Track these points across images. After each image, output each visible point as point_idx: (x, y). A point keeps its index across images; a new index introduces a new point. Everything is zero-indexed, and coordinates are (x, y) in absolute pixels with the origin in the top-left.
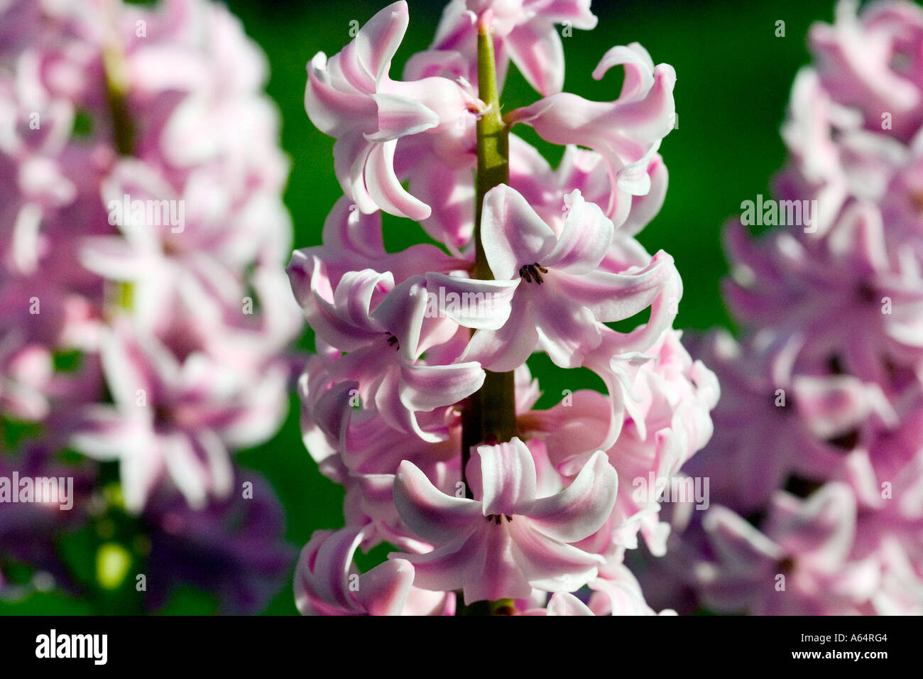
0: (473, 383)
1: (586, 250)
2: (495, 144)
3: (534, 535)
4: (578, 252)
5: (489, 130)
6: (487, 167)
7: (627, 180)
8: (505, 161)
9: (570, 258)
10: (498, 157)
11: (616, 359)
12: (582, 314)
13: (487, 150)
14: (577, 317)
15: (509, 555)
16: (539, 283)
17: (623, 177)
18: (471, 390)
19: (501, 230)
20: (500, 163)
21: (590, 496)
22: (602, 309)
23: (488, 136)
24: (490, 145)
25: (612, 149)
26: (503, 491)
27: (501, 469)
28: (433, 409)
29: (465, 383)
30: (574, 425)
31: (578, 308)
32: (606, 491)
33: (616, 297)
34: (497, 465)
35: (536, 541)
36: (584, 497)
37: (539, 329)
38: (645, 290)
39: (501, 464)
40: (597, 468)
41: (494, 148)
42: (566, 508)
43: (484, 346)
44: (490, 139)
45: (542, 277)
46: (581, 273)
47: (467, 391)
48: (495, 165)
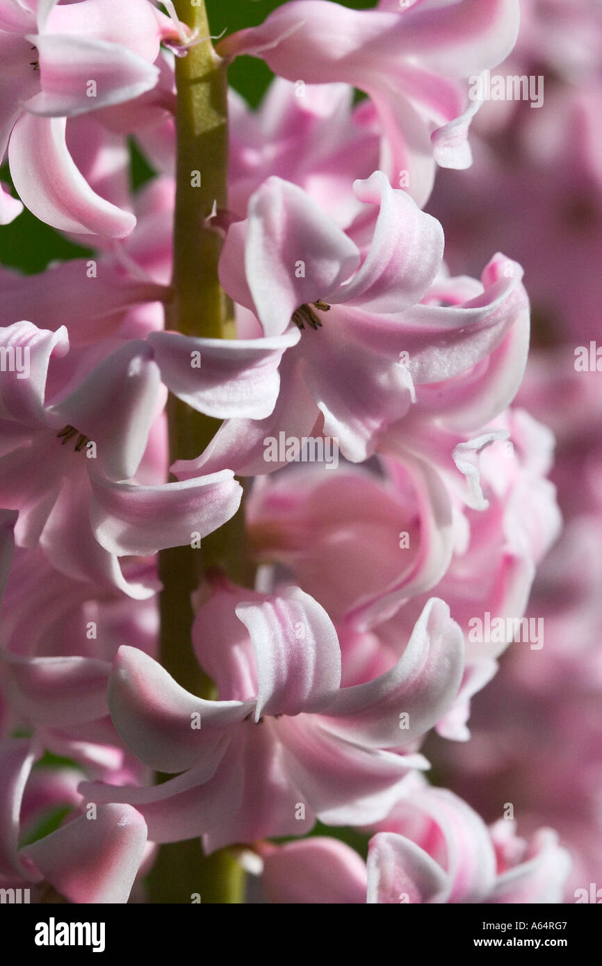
0: (224, 506)
1: (403, 272)
2: (207, 94)
3: (325, 739)
4: (391, 278)
5: (197, 71)
6: (197, 132)
7: (448, 146)
8: (223, 121)
9: (379, 287)
10: (214, 115)
11: (463, 450)
12: (391, 377)
13: (196, 105)
14: (383, 379)
15: (279, 771)
16: (316, 328)
17: (442, 141)
18: (222, 516)
19: (276, 258)
20: (216, 124)
21: (423, 673)
22: (421, 363)
23: (198, 81)
24: (200, 94)
25: (395, 89)
26: (287, 682)
27: (282, 645)
28: (157, 552)
29: (211, 506)
30: (342, 536)
31: (385, 366)
32: (447, 662)
33: (444, 343)
34: (275, 640)
35: (328, 749)
36: (415, 677)
37: (322, 406)
38: (488, 327)
39: (280, 636)
40: (431, 627)
41: (205, 100)
42: (386, 698)
43: (234, 440)
44: (199, 85)
45: (320, 317)
46: (394, 310)
47: (215, 519)
48: (209, 127)
